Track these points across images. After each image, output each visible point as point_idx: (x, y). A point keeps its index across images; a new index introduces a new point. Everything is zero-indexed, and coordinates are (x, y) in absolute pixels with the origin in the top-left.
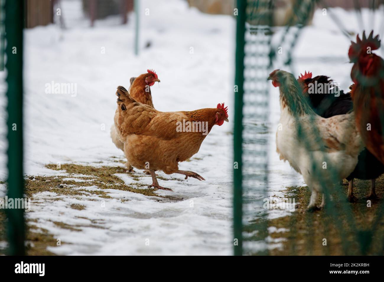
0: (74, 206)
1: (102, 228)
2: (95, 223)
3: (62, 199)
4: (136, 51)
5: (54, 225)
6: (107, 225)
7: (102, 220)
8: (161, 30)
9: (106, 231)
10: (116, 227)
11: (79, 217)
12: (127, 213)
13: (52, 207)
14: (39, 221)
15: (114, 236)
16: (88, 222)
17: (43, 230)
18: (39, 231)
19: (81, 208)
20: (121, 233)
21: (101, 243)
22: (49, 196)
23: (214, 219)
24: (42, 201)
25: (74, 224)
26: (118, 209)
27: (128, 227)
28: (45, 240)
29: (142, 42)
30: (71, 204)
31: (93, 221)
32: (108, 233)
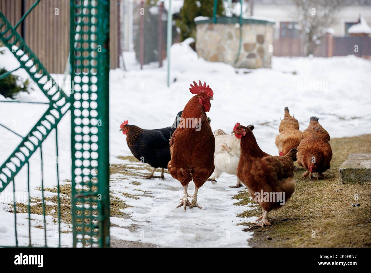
0: (134, 183)
1: (150, 196)
2: (146, 193)
3: (126, 179)
4: (168, 85)
5: (123, 195)
6: (153, 195)
7: (150, 191)
8: (182, 72)
9: (153, 198)
10: (158, 196)
11: (137, 190)
12: (166, 187)
13: (121, 184)
14: (114, 192)
15: (158, 202)
16: (142, 193)
17: (116, 198)
18: (114, 199)
19: (138, 184)
20: (162, 200)
21: (150, 207)
22: (119, 176)
23: (217, 191)
24: (115, 179)
25: (134, 194)
26: (160, 185)
27: (166, 196)
28: (117, 204)
29: (172, 79)
30: (132, 182)
31: (145, 192)
32: (154, 200)
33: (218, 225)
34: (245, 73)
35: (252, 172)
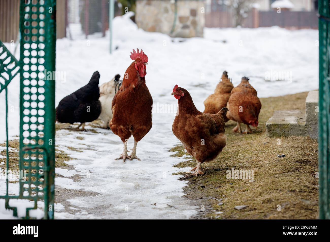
0: (78, 138)
1: (93, 150)
2: (89, 147)
3: (71, 134)
4: (111, 52)
5: (67, 148)
6: (96, 148)
7: (93, 145)
8: (123, 41)
9: (96, 151)
10: (101, 149)
11: (81, 144)
12: (107, 141)
13: (66, 139)
14: (59, 146)
15: (100, 154)
16: (86, 147)
17: (62, 151)
18: (59, 152)
19: (81, 139)
20: (104, 153)
21: (93, 159)
22: (65, 132)
23: (155, 144)
24: (61, 135)
25: (78, 148)
26: (102, 139)
27: (108, 150)
28: (62, 157)
29: (114, 47)
30: (76, 137)
31: (89, 146)
32: (96, 153)
33: (155, 175)
34: (180, 41)
35: (186, 128)
